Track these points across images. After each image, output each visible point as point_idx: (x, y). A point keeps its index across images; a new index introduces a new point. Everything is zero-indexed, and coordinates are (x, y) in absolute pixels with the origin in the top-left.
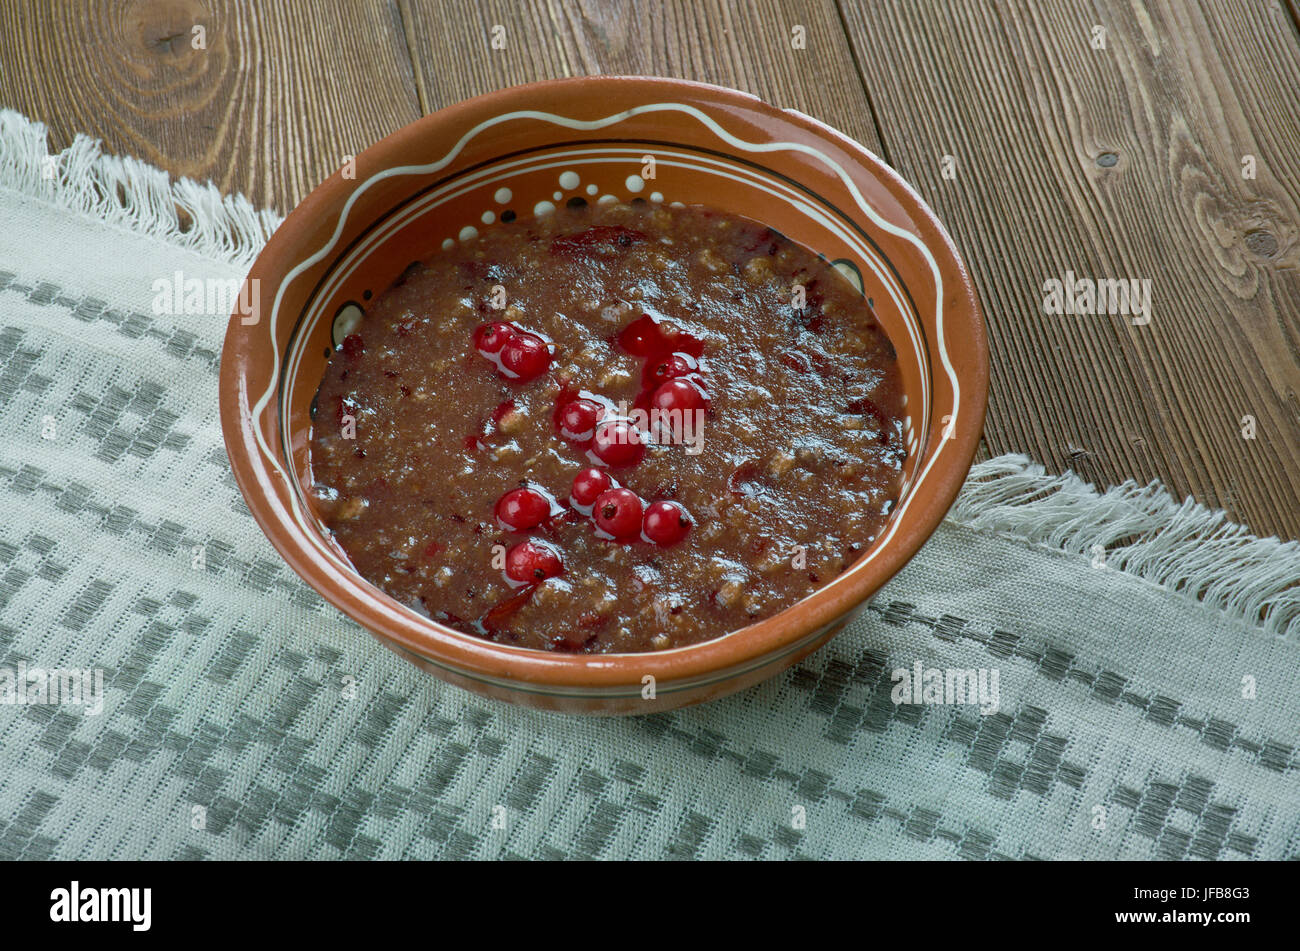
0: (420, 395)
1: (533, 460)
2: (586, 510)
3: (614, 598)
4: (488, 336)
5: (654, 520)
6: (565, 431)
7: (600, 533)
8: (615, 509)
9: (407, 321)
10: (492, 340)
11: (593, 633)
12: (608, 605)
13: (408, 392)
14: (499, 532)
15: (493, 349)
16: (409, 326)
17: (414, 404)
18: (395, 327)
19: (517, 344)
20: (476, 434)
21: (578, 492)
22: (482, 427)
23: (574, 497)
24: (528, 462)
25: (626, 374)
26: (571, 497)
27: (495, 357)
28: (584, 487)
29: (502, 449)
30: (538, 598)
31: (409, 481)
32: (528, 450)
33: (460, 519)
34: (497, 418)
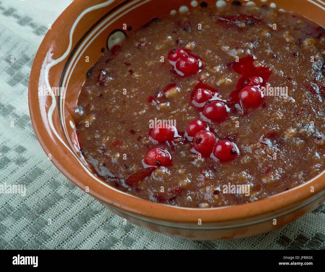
0: (136, 75)
1: (175, 112)
2: (190, 139)
3: (189, 181)
4: (173, 53)
5: (219, 148)
6: (194, 102)
7: (193, 150)
8: (201, 139)
9: (143, 42)
10: (175, 56)
11: (174, 196)
12: (185, 184)
13: (131, 72)
14: (147, 142)
15: (174, 60)
16: (143, 45)
17: (132, 78)
18: (137, 44)
19: (185, 59)
20: (154, 96)
21: (189, 129)
22: (157, 93)
23: (187, 132)
24: (172, 112)
25: (230, 80)
26: (186, 132)
27: (173, 63)
28: (192, 127)
29: (163, 104)
30: (154, 175)
31: (117, 112)
32: (174, 106)
33: (133, 132)
34: (165, 91)
